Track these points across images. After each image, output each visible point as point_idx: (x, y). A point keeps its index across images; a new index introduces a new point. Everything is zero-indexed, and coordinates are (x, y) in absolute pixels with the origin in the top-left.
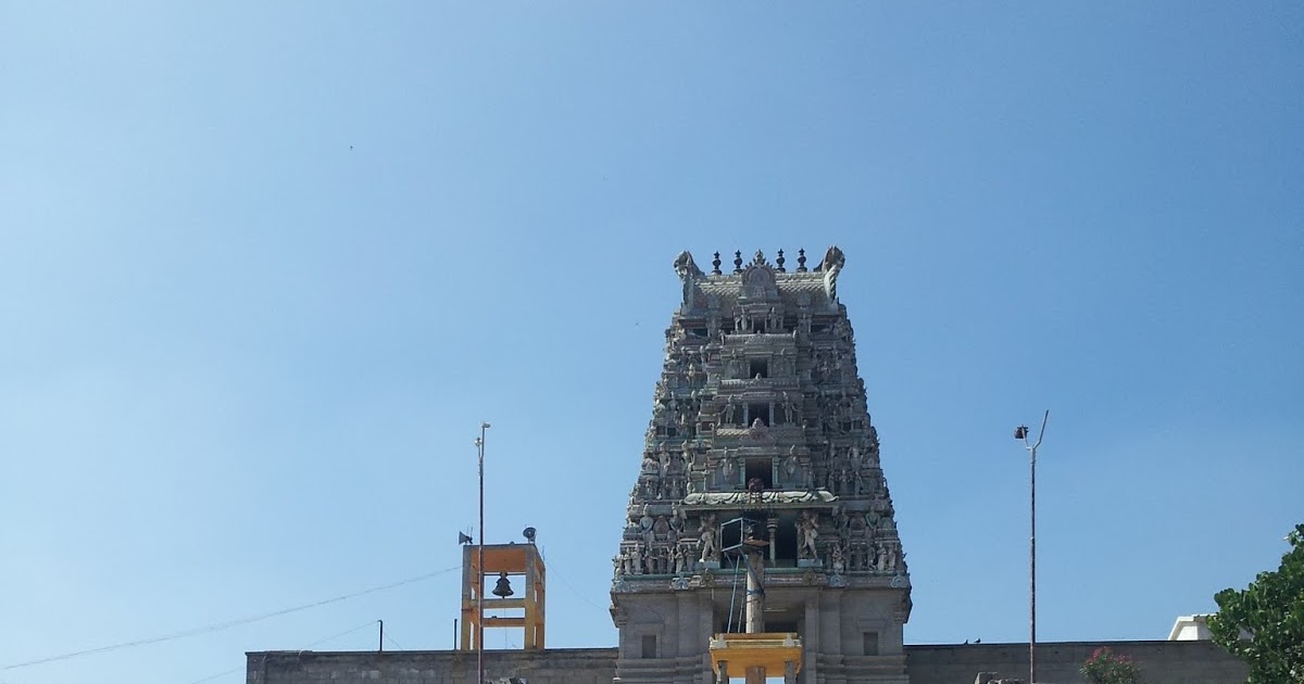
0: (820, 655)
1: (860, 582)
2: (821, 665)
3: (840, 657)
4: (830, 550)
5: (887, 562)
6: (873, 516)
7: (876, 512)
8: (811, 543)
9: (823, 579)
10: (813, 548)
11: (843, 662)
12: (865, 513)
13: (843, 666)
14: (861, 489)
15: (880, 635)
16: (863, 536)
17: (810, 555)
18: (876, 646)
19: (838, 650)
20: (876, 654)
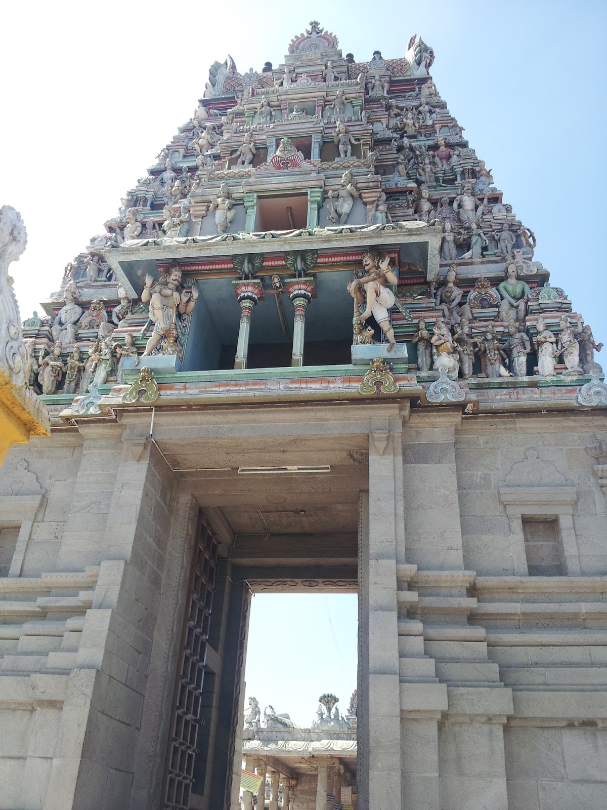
0: (410, 570)
1: (500, 399)
2: (412, 596)
3: (465, 576)
4: (425, 333)
5: (560, 360)
6: (513, 285)
7: (519, 278)
8: (382, 316)
9: (409, 385)
10: (385, 326)
11: (473, 591)
12: (496, 282)
13: (471, 603)
14: (485, 249)
15: (565, 522)
16: (496, 318)
17: (378, 336)
18: (558, 552)
19: (457, 556)
20: (560, 570)
